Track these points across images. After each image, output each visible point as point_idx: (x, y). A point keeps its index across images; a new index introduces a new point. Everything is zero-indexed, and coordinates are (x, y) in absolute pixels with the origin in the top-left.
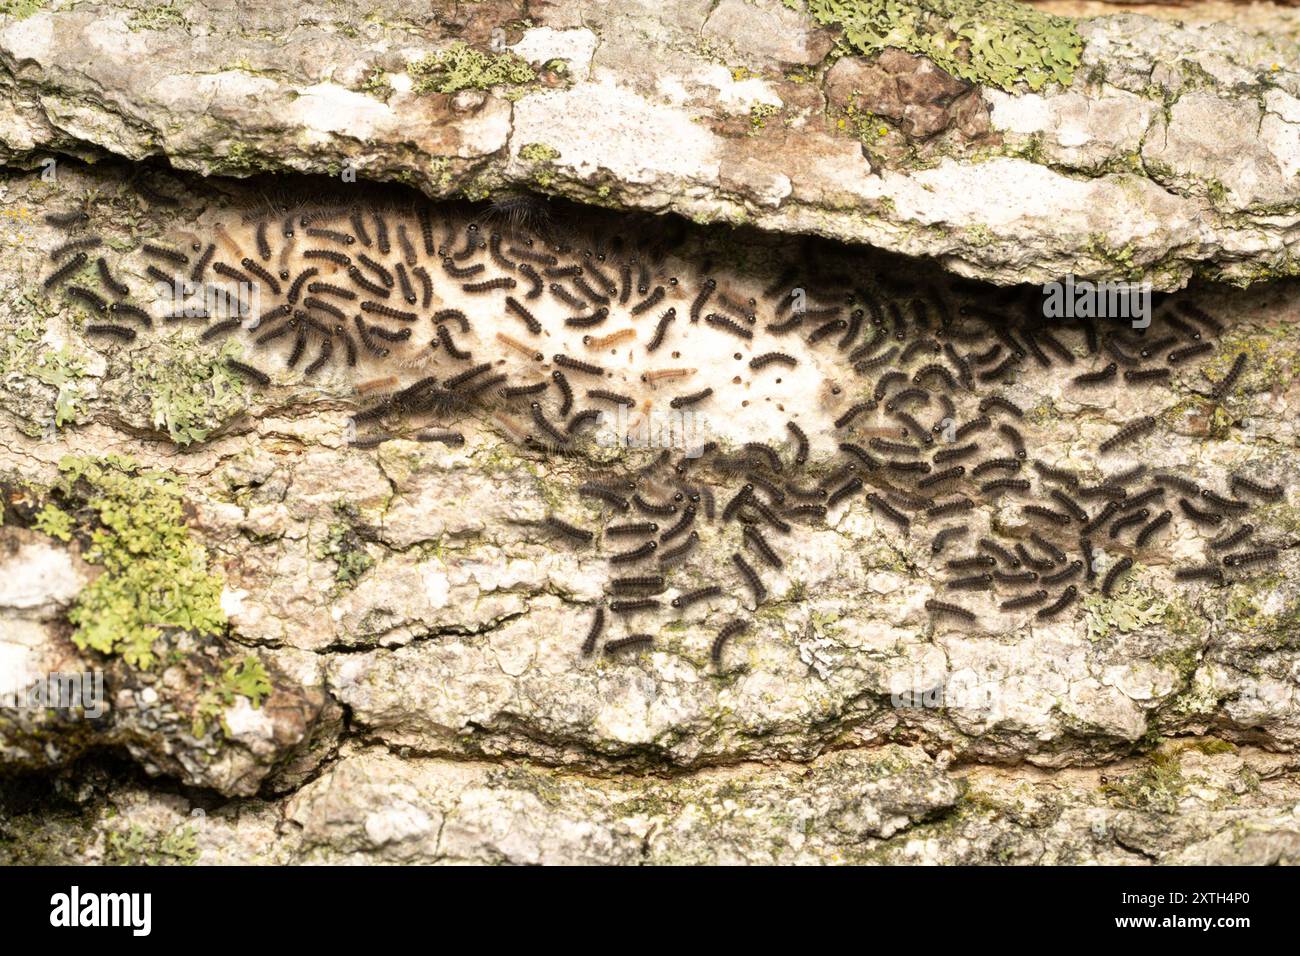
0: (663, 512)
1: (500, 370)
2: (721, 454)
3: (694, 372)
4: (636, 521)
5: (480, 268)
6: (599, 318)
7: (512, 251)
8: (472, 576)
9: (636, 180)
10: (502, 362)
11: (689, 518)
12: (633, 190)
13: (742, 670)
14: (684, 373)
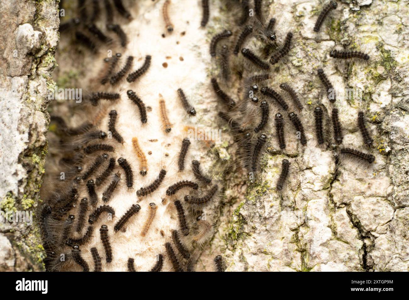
0: (265, 112)
1: (169, 234)
2: (219, 76)
3: (160, 95)
4: (273, 131)
5: (94, 251)
6: (125, 165)
7: (79, 230)
8: (323, 245)
9: (26, 135)
10: (162, 234)
11: (269, 93)
12: (34, 138)
13: (380, 46)
14: (162, 102)
